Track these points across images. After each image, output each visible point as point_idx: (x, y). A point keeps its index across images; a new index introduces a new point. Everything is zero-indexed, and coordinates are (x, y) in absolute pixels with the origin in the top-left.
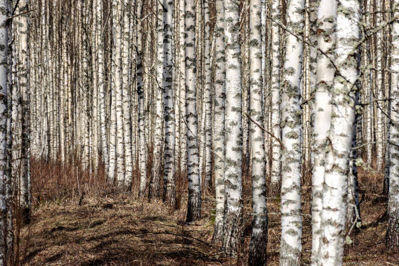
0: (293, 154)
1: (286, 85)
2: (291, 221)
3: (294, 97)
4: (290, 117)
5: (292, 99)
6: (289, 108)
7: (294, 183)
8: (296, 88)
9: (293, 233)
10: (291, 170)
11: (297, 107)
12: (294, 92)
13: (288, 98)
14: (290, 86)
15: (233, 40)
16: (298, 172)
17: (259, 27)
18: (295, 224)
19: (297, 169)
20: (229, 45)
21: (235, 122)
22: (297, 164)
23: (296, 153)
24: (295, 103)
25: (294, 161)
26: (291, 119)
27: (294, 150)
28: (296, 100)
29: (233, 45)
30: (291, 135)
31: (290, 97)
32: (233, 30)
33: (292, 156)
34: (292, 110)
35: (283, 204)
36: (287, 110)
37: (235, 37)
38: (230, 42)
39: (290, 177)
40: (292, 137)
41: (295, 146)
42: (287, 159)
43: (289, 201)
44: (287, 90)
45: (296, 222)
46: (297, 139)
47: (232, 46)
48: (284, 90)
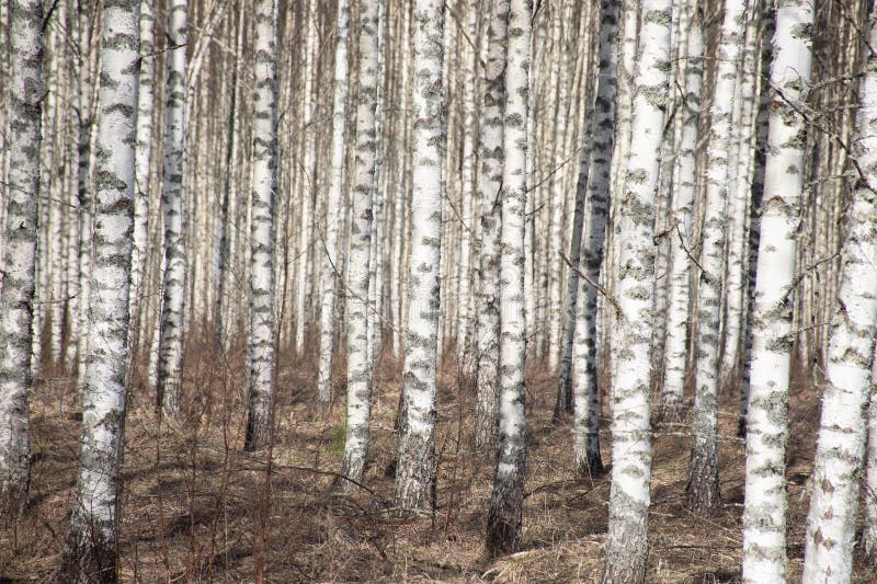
0: (640, 328)
1: (629, 203)
2: (632, 450)
3: (645, 224)
4: (635, 259)
5: (641, 228)
6: (633, 243)
7: (639, 381)
8: (647, 207)
9: (637, 472)
10: (634, 357)
11: (649, 243)
12: (645, 215)
13: (634, 224)
14: (638, 202)
15: (429, 113)
16: (647, 362)
17: (524, 91)
18: (639, 457)
19: (645, 355)
20: (421, 121)
21: (428, 265)
22: (646, 347)
23: (645, 325)
24: (645, 234)
25: (639, 340)
26: (637, 264)
27: (641, 321)
28: (649, 230)
29: (430, 121)
30: (636, 292)
31: (637, 224)
32: (430, 94)
33: (636, 332)
34: (640, 248)
35: (618, 418)
36: (630, 247)
37: (434, 107)
38: (423, 115)
39: (633, 370)
40: (639, 296)
41: (644, 313)
42: (628, 336)
43: (629, 415)
44: (633, 210)
45: (641, 453)
46: (648, 301)
47: (428, 124)
48: (625, 209)
